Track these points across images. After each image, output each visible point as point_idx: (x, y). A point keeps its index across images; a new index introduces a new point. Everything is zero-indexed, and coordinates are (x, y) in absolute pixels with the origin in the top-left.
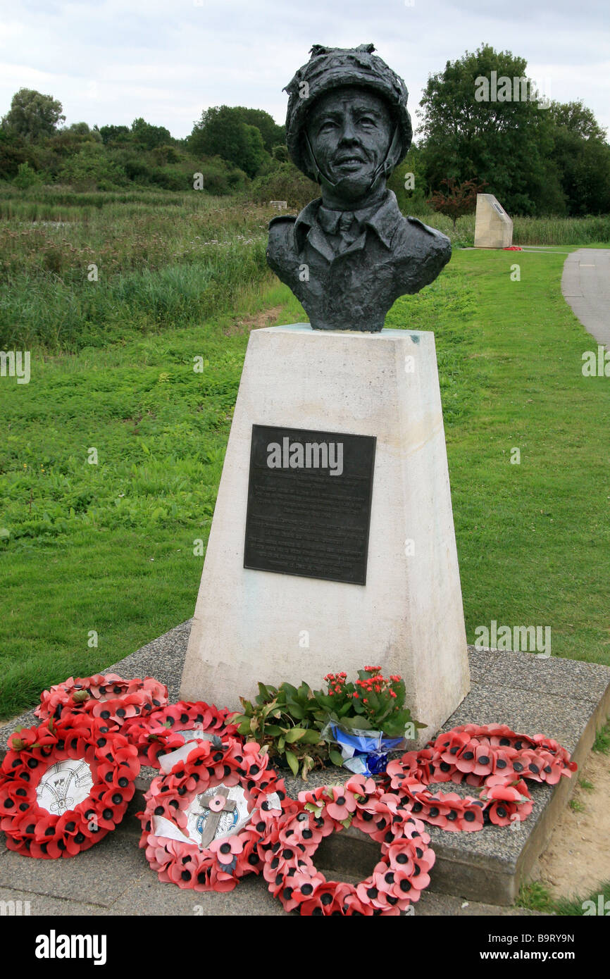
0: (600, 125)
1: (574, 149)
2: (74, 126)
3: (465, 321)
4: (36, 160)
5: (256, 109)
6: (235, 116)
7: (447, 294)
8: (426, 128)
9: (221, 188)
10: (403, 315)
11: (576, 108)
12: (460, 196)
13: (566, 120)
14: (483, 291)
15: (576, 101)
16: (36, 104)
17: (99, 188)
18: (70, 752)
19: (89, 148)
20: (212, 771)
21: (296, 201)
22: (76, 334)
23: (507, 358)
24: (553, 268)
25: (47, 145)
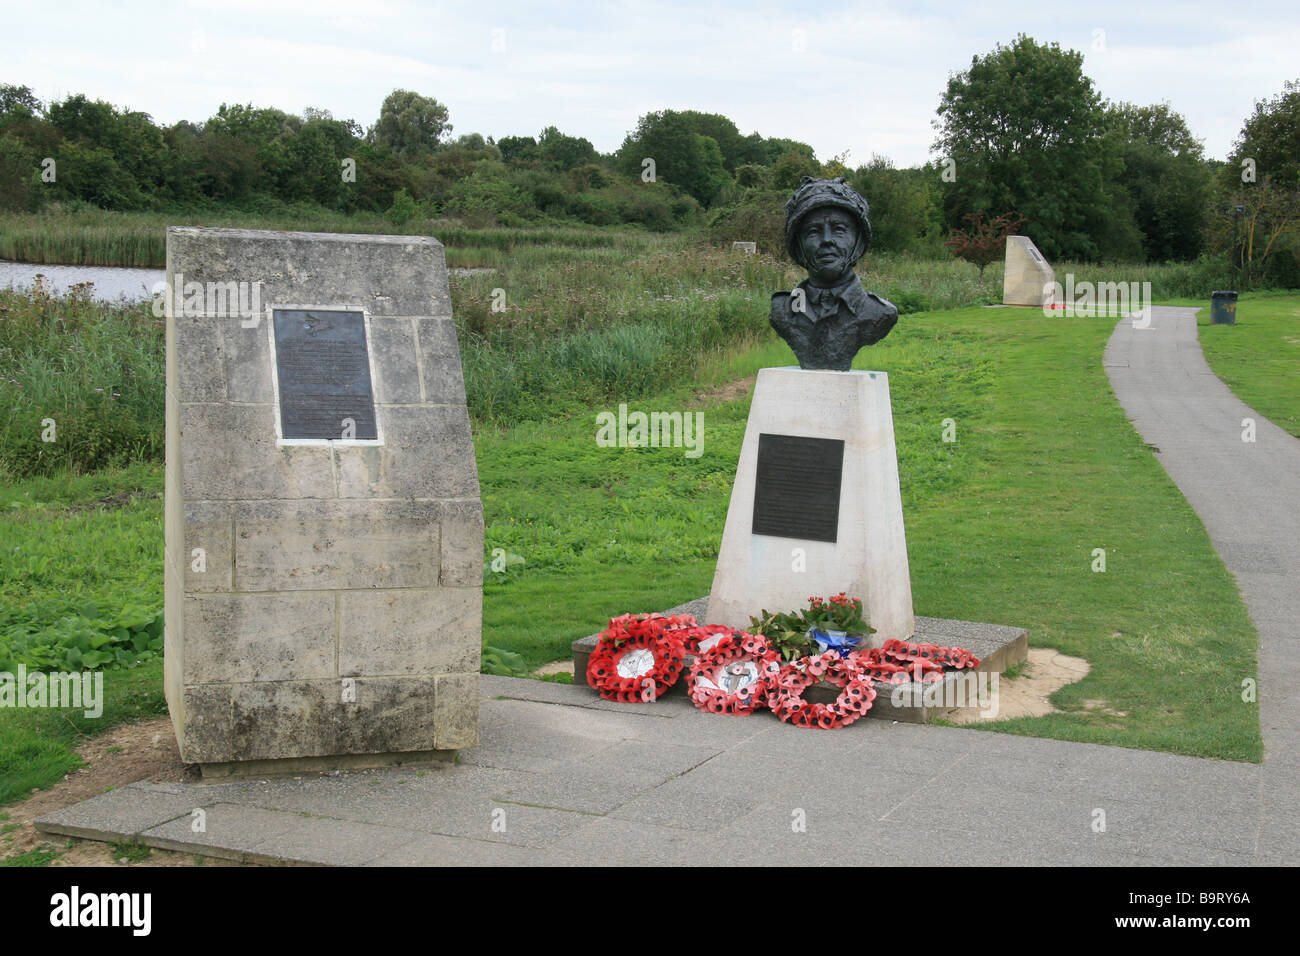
0: (1194, 136)
1: (1154, 171)
2: (463, 139)
3: (978, 394)
4: (415, 184)
5: (713, 114)
6: (683, 124)
7: (960, 363)
8: (946, 144)
9: (664, 222)
10: (903, 387)
11: (1161, 112)
12: (989, 236)
13: (1147, 129)
14: (1005, 359)
15: (1160, 103)
16: (414, 110)
17: (499, 223)
18: (639, 644)
19: (484, 169)
20: (734, 652)
21: (768, 241)
22: (512, 406)
23: (1016, 433)
24: (1100, 331)
25: (430, 165)
